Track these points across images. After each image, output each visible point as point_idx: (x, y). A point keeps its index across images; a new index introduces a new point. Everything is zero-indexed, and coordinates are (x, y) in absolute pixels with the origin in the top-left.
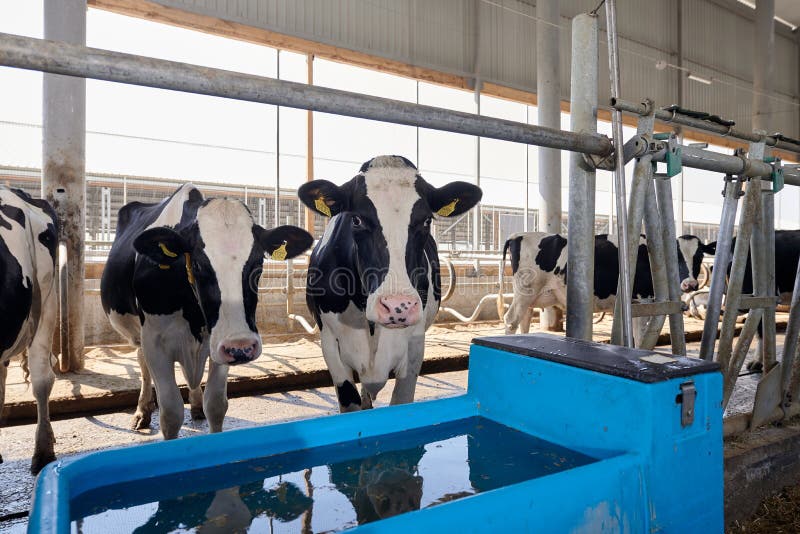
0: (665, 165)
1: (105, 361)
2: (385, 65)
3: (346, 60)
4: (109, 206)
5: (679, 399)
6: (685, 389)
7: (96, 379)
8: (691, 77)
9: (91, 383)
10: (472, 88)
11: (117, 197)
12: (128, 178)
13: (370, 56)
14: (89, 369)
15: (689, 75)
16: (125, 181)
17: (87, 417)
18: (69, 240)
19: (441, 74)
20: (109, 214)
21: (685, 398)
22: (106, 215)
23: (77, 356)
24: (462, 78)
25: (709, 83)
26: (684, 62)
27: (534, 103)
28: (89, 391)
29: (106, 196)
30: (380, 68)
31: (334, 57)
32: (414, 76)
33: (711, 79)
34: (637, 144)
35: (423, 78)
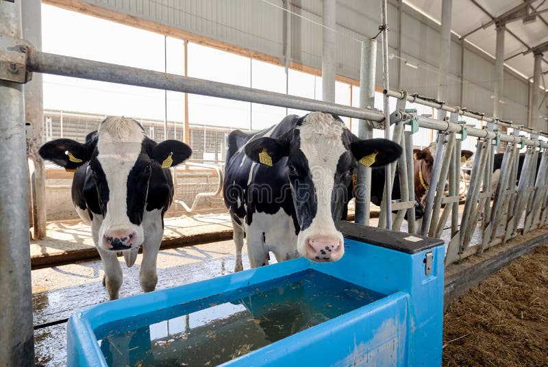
0: (410, 126)
1: (59, 231)
2: (231, 48)
3: (208, 45)
4: (51, 130)
5: (425, 261)
6: (428, 255)
7: (55, 243)
8: (407, 64)
9: (53, 246)
10: (284, 65)
11: (55, 124)
12: (64, 112)
13: (223, 43)
14: (50, 236)
15: (406, 62)
16: (62, 114)
17: (52, 267)
18: (34, 156)
19: (266, 55)
20: (51, 134)
21: (428, 260)
22: (49, 135)
23: (42, 228)
24: (277, 58)
25: (416, 67)
26: (402, 54)
27: (320, 75)
28: (52, 251)
29: (49, 123)
30: (228, 50)
31: (200, 43)
32: (249, 56)
33: (418, 65)
34: (397, 115)
35: (255, 57)
